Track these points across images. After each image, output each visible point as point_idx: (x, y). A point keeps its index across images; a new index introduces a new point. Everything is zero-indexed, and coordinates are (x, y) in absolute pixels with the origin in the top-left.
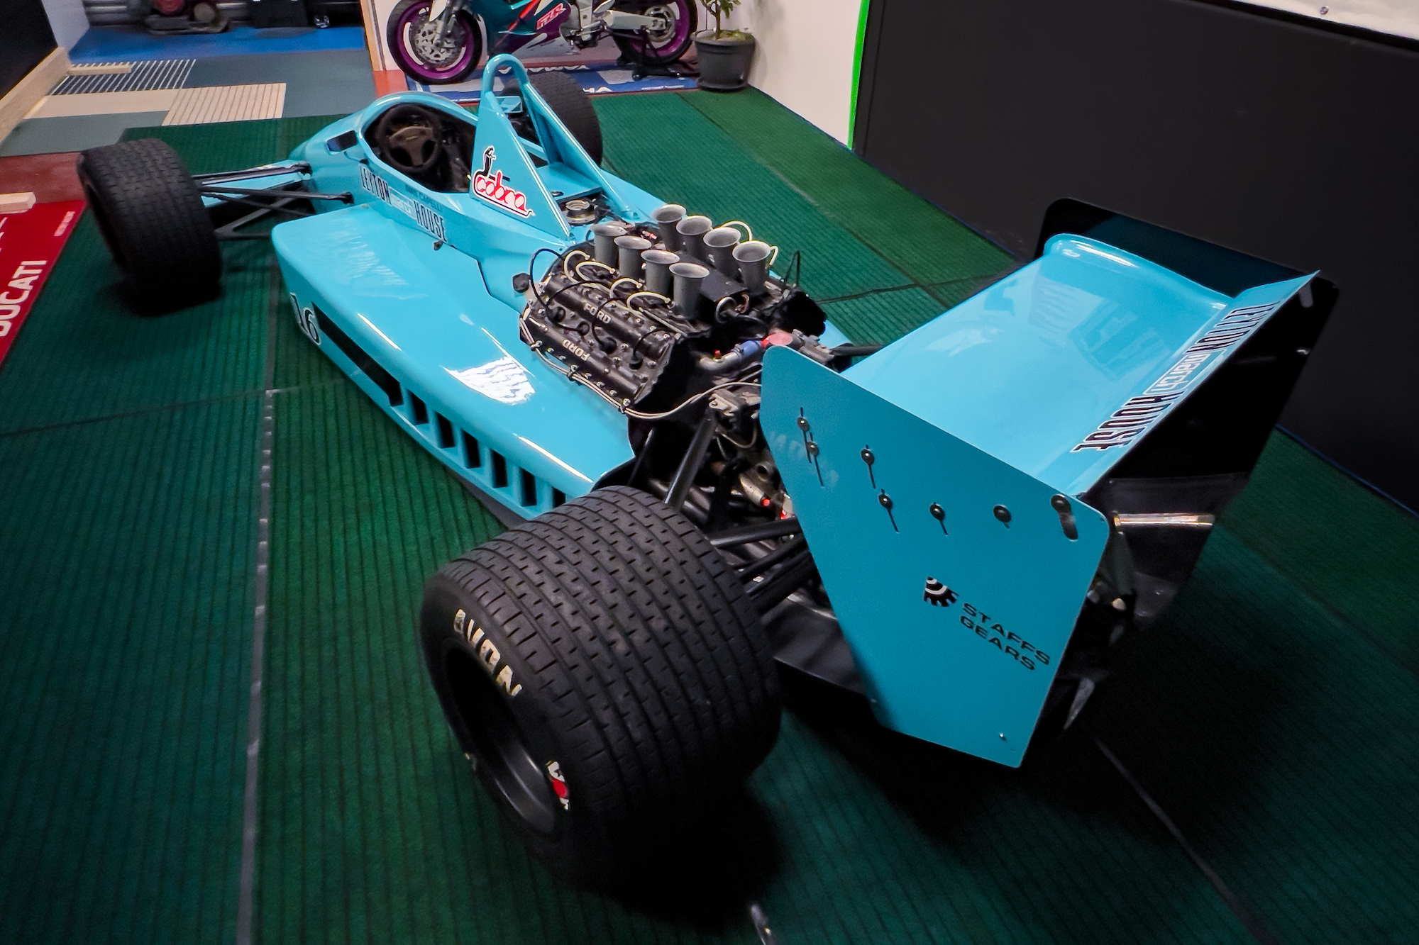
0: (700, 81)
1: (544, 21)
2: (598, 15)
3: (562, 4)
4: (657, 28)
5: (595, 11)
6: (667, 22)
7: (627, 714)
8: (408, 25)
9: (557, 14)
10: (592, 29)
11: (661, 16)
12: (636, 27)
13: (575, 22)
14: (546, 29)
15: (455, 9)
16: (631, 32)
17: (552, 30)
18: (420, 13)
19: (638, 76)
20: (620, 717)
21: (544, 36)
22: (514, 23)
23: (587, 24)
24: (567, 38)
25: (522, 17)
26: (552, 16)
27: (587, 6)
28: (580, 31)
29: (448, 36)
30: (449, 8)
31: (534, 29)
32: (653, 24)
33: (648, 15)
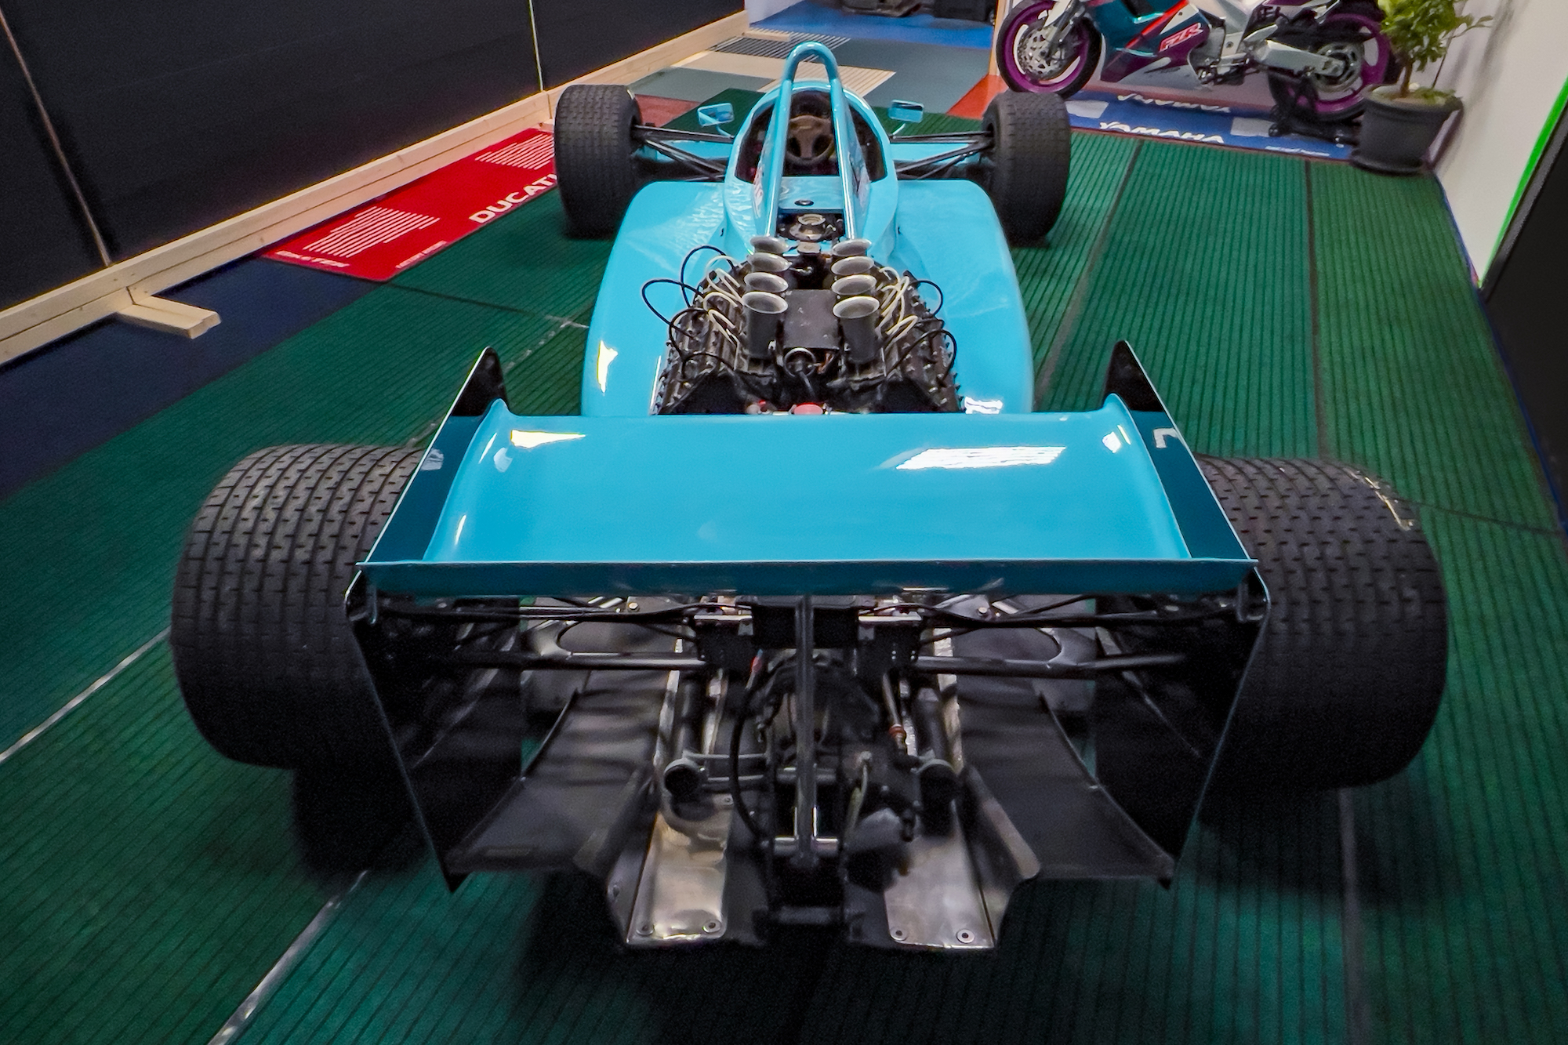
0: (1355, 153)
1: (1171, 42)
2: (1247, 44)
3: (1199, 25)
4: (1328, 72)
5: (1246, 39)
6: (1347, 68)
7: (224, 604)
8: (1024, 28)
9: (1190, 36)
10: (1235, 61)
11: (1343, 57)
12: (1297, 67)
13: (1215, 51)
14: (1170, 52)
15: (1077, 15)
16: (1290, 72)
17: (1179, 55)
18: (1040, 17)
19: (1276, 131)
20: (217, 604)
21: (1166, 61)
22: (1134, 40)
23: (1230, 54)
24: (1197, 69)
25: (1145, 34)
26: (1182, 37)
27: (1236, 31)
28: (1217, 63)
29: (1061, 46)
30: (1068, 14)
31: (1156, 49)
32: (1322, 66)
33: (1323, 54)
